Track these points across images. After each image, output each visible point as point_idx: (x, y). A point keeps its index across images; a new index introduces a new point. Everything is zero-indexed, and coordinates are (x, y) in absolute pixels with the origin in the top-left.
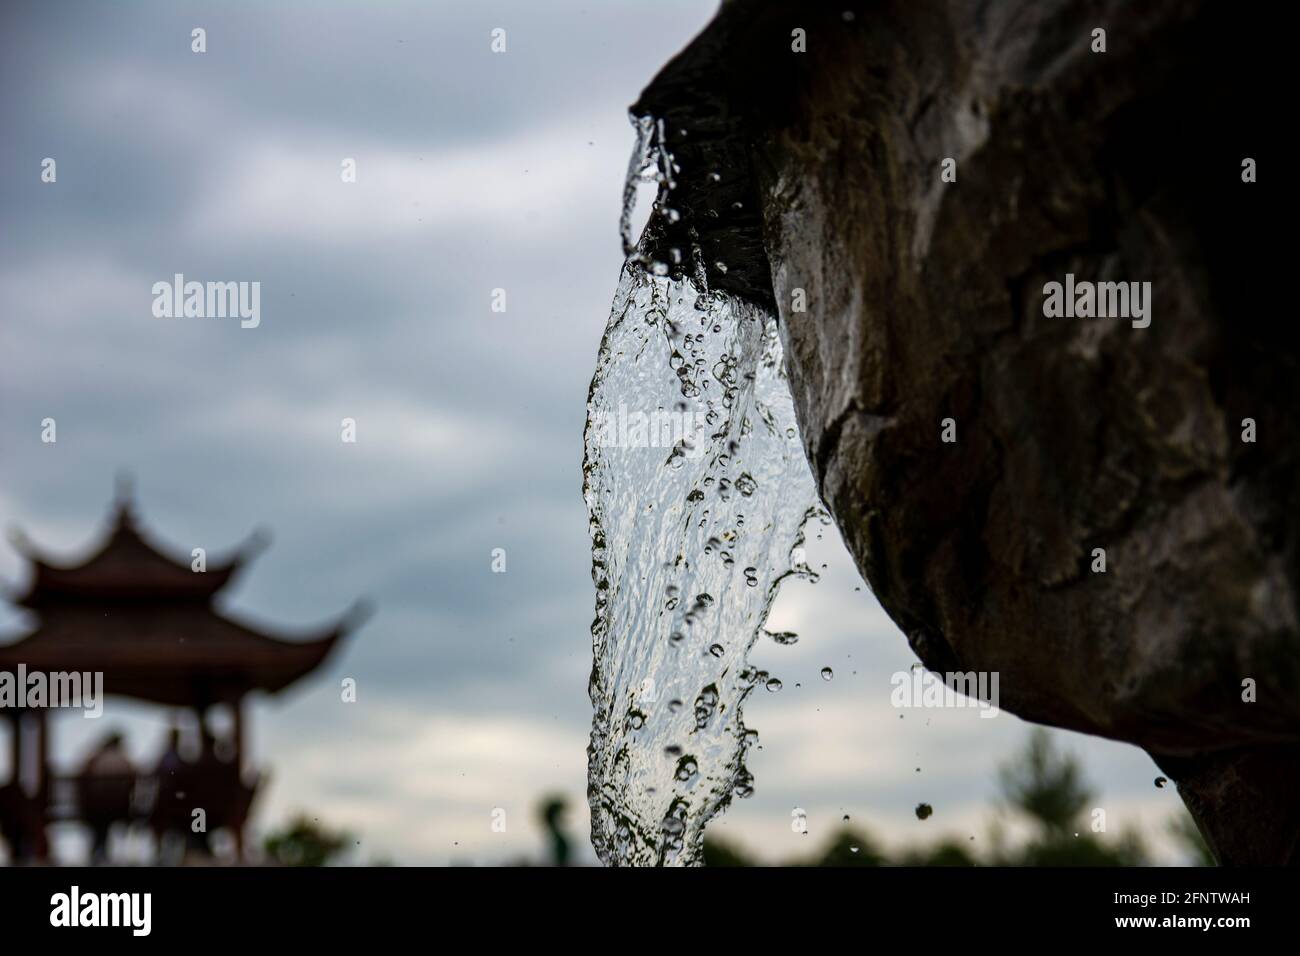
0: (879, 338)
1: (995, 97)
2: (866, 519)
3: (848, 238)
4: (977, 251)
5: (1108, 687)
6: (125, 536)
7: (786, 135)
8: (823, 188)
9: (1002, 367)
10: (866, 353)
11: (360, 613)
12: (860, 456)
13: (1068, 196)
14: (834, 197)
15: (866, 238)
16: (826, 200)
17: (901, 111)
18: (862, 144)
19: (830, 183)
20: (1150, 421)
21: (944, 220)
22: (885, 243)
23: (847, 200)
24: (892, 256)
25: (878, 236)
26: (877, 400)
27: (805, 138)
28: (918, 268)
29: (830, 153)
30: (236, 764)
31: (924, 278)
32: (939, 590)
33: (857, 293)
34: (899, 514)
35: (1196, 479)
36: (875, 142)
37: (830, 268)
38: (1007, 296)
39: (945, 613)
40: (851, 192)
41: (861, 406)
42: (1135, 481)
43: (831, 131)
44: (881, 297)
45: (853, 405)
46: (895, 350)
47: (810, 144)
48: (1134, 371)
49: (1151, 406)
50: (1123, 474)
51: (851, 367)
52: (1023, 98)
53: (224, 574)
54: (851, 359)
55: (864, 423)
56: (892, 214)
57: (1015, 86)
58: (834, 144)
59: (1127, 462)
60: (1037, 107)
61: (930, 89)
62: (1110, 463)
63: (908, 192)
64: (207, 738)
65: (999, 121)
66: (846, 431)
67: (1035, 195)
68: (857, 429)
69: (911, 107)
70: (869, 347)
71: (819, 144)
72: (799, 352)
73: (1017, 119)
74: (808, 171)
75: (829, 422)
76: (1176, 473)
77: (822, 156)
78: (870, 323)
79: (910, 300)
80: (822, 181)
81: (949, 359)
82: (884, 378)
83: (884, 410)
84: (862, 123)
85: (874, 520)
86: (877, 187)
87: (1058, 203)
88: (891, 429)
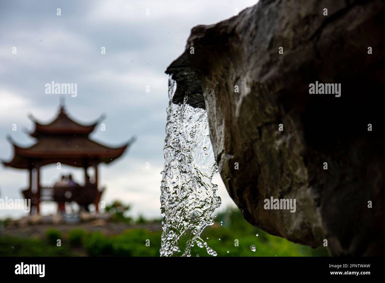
0: (229, 135)
1: (252, 82)
2: (227, 180)
3: (221, 108)
4: (250, 118)
5: (286, 230)
6: (63, 115)
7: (206, 78)
8: (216, 94)
9: (258, 147)
10: (226, 138)
11: (133, 140)
12: (225, 164)
13: (270, 109)
14: (218, 96)
15: (225, 109)
16: (216, 96)
17: (232, 79)
18: (224, 85)
19: (217, 92)
20: (291, 168)
21: (242, 109)
22: (229, 111)
23: (221, 98)
24: (231, 115)
25: (228, 109)
26: (229, 151)
27: (211, 80)
28: (237, 120)
29: (217, 85)
30: (96, 185)
31: (238, 122)
32: (247, 200)
33: (224, 122)
34: (235, 180)
35: (301, 184)
36: (227, 85)
37: (218, 114)
38: (257, 131)
39: (248, 206)
40: (222, 96)
41: (225, 152)
42: (290, 180)
43: (217, 80)
44: (229, 124)
45: (223, 151)
46: (233, 139)
47: (212, 82)
48: (287, 155)
49: (291, 164)
50: (287, 178)
51: (223, 141)
52: (258, 84)
53: (92, 127)
54: (222, 139)
55: (226, 156)
56: (231, 104)
57: (256, 80)
58: (218, 83)
59: (288, 175)
60: (261, 87)
61: (238, 75)
62: (284, 175)
63: (234, 100)
64: (87, 177)
65: (253, 88)
66: (222, 157)
67: (262, 107)
68: (224, 157)
69: (234, 78)
70: (226, 137)
71: (214, 82)
72: (212, 133)
73: (257, 88)
74: (212, 88)
75: (219, 153)
76: (298, 182)
77: (215, 85)
78: (227, 131)
79: (235, 127)
80: (215, 91)
81: (245, 144)
82: (230, 146)
83: (231, 153)
84: (223, 79)
85: (229, 181)
86: (227, 96)
87: (267, 111)
88: (232, 159)
